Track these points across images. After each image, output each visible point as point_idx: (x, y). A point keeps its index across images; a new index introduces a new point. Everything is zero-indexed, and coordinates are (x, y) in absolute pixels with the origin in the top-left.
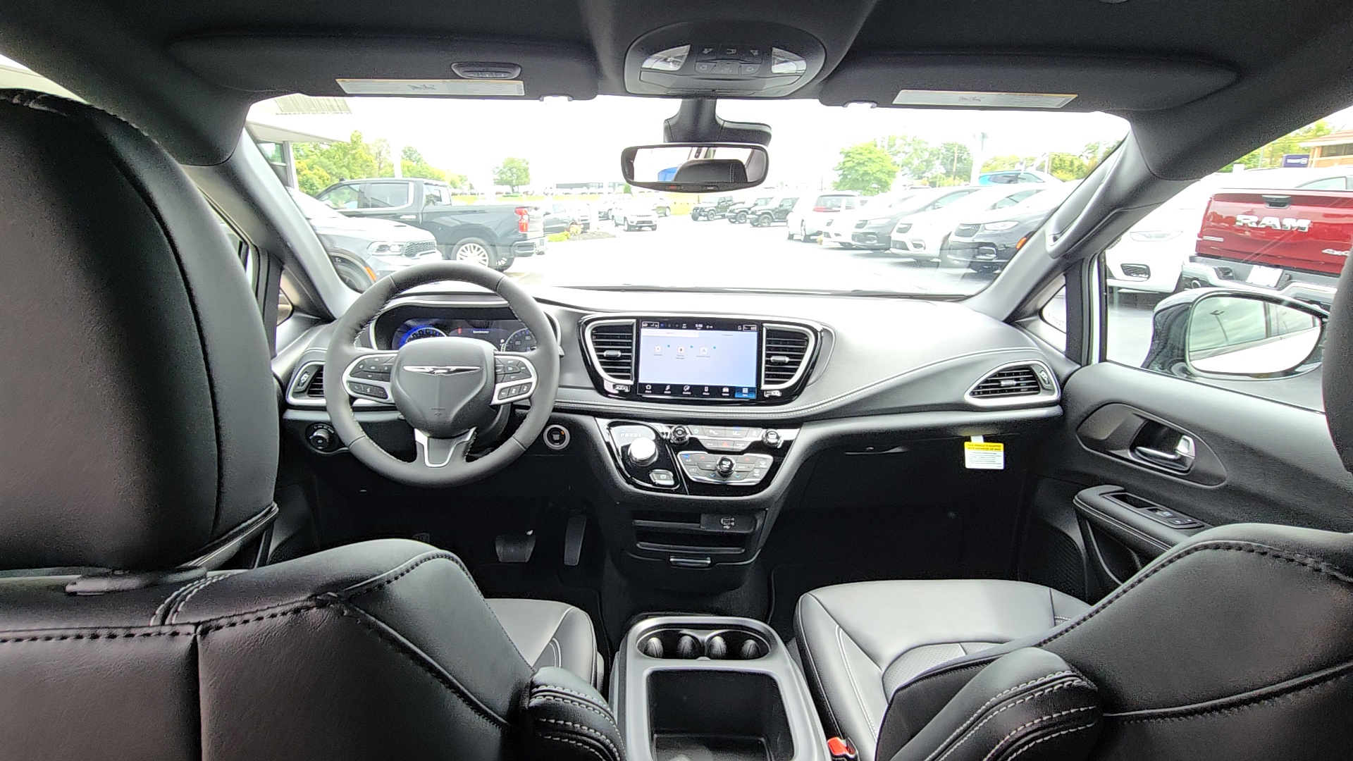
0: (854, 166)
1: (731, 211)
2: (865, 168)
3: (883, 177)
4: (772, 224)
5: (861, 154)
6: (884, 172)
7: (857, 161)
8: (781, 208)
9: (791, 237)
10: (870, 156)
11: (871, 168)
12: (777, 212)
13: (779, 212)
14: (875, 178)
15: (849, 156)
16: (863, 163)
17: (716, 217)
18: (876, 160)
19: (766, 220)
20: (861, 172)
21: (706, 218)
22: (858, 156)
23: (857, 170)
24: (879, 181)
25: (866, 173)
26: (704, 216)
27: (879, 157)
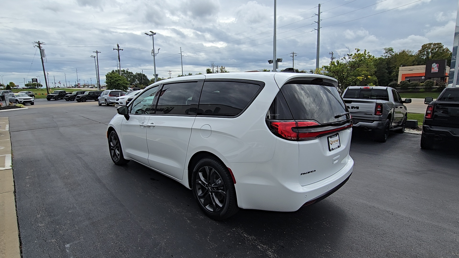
0: (114, 81)
1: (66, 97)
2: (118, 82)
3: (125, 85)
4: (87, 101)
5: (116, 78)
6: (125, 83)
7: (115, 80)
8: (89, 95)
9: (100, 105)
10: (119, 78)
11: (120, 82)
12: (88, 97)
13: (89, 96)
14: (122, 85)
15: (112, 78)
16: (117, 80)
17: (59, 99)
18: (122, 80)
19: (84, 100)
20: (117, 83)
21: (54, 99)
22: (115, 78)
23: (115, 83)
24: (124, 86)
25: (119, 84)
26: (53, 99)
27: (122, 79)
